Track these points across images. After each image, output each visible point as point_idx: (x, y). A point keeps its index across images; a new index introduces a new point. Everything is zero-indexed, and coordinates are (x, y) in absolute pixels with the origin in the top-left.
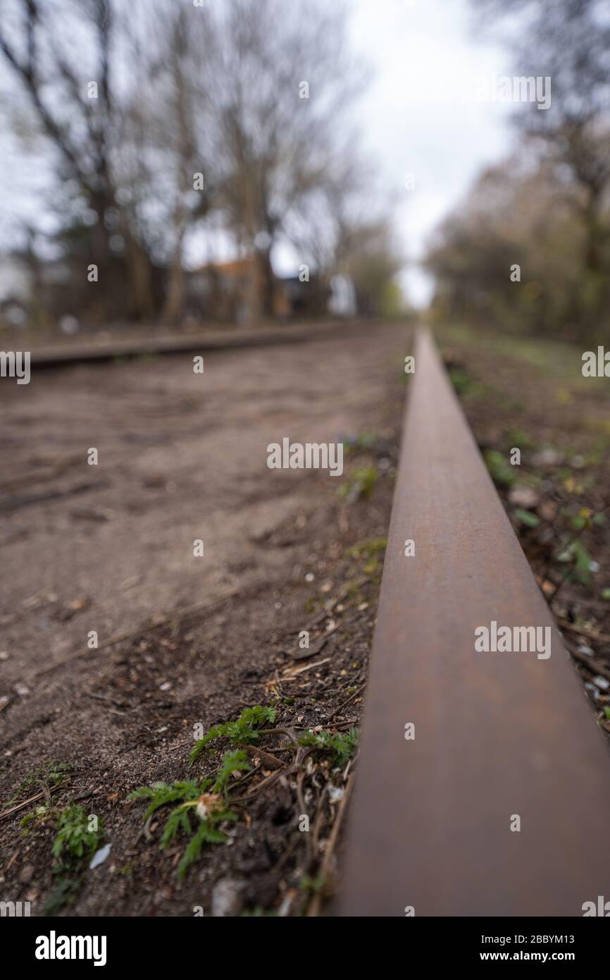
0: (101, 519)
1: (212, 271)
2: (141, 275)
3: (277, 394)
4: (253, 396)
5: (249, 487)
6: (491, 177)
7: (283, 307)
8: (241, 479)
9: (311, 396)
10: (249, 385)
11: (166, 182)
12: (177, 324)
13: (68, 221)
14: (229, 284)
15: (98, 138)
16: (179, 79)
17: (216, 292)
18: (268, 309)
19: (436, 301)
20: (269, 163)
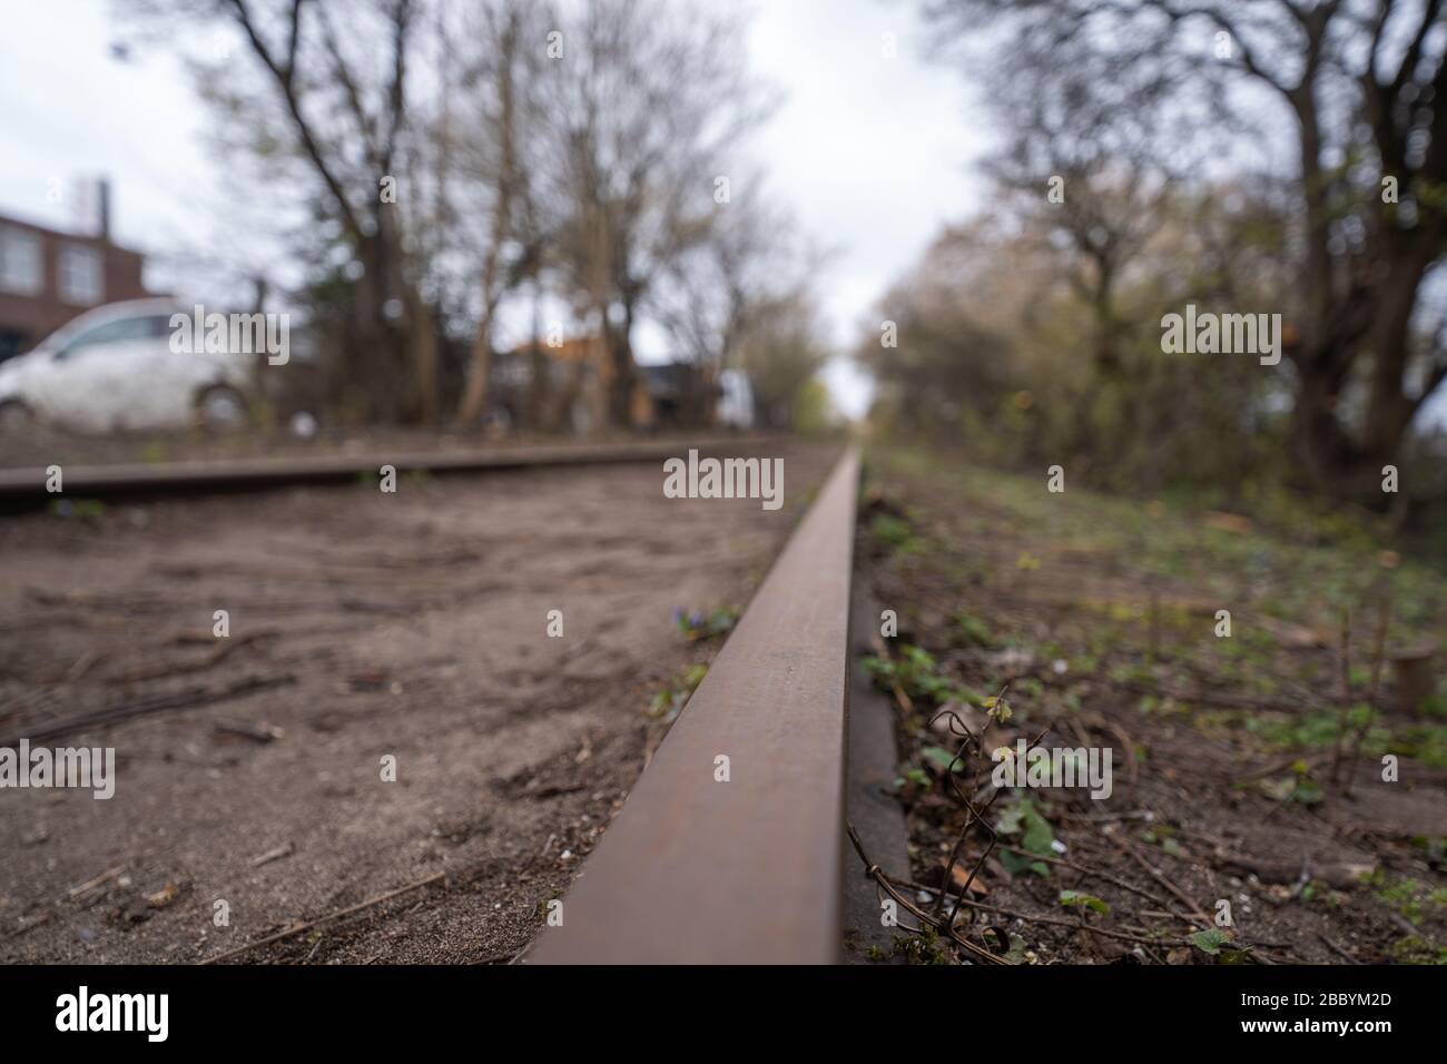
0: (266, 740)
1: (535, 352)
2: (426, 354)
3: (605, 543)
4: (569, 543)
5: (526, 691)
6: (954, 240)
7: (643, 411)
8: (513, 678)
9: (659, 548)
10: (571, 526)
11: (477, 227)
12: (476, 431)
13: (320, 274)
14: (561, 374)
15: (380, 161)
16: (506, 91)
17: (541, 384)
18: (619, 414)
19: (875, 411)
20: (633, 207)
